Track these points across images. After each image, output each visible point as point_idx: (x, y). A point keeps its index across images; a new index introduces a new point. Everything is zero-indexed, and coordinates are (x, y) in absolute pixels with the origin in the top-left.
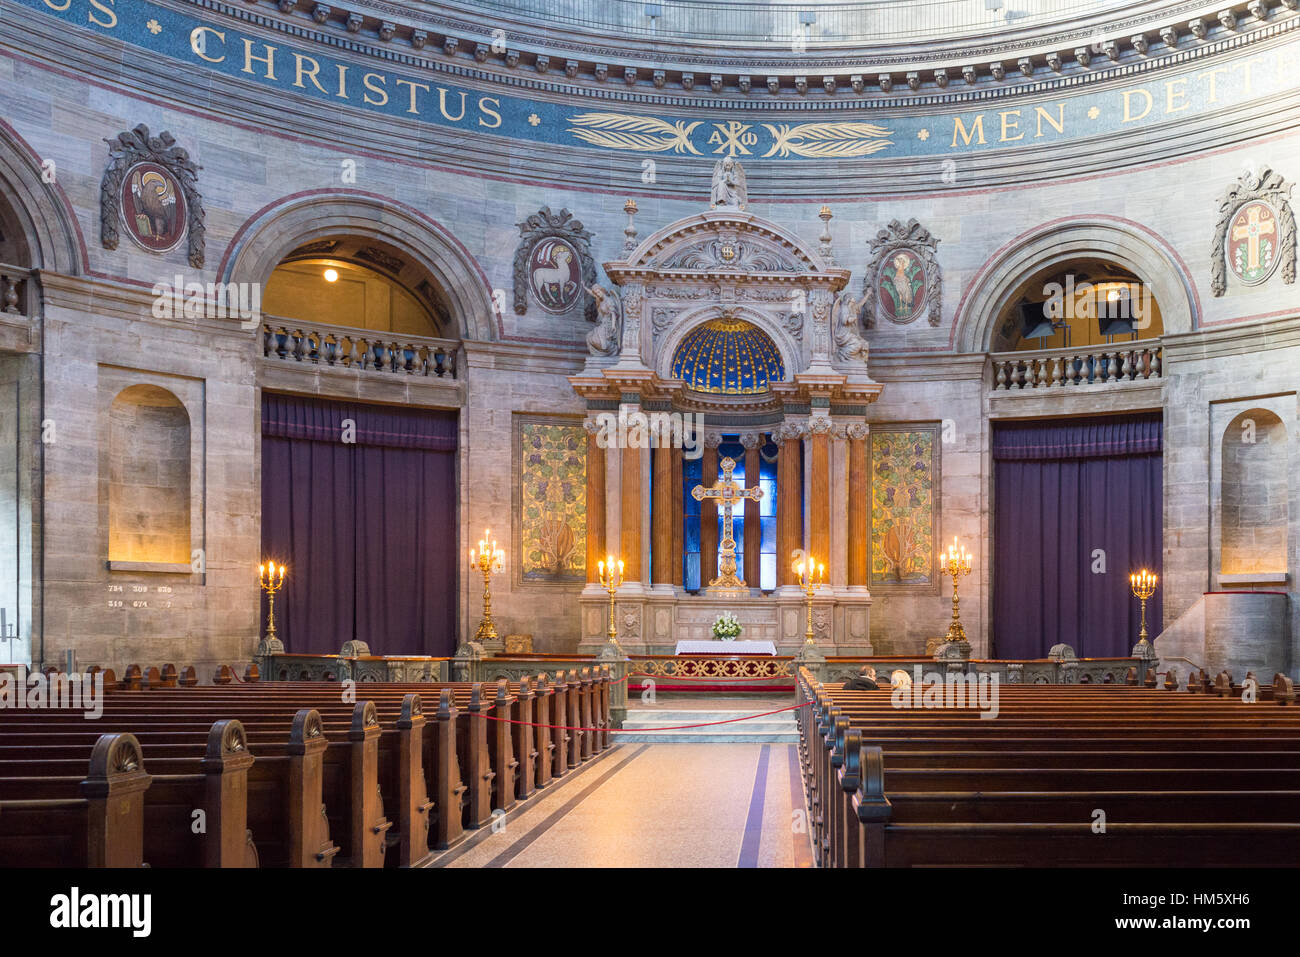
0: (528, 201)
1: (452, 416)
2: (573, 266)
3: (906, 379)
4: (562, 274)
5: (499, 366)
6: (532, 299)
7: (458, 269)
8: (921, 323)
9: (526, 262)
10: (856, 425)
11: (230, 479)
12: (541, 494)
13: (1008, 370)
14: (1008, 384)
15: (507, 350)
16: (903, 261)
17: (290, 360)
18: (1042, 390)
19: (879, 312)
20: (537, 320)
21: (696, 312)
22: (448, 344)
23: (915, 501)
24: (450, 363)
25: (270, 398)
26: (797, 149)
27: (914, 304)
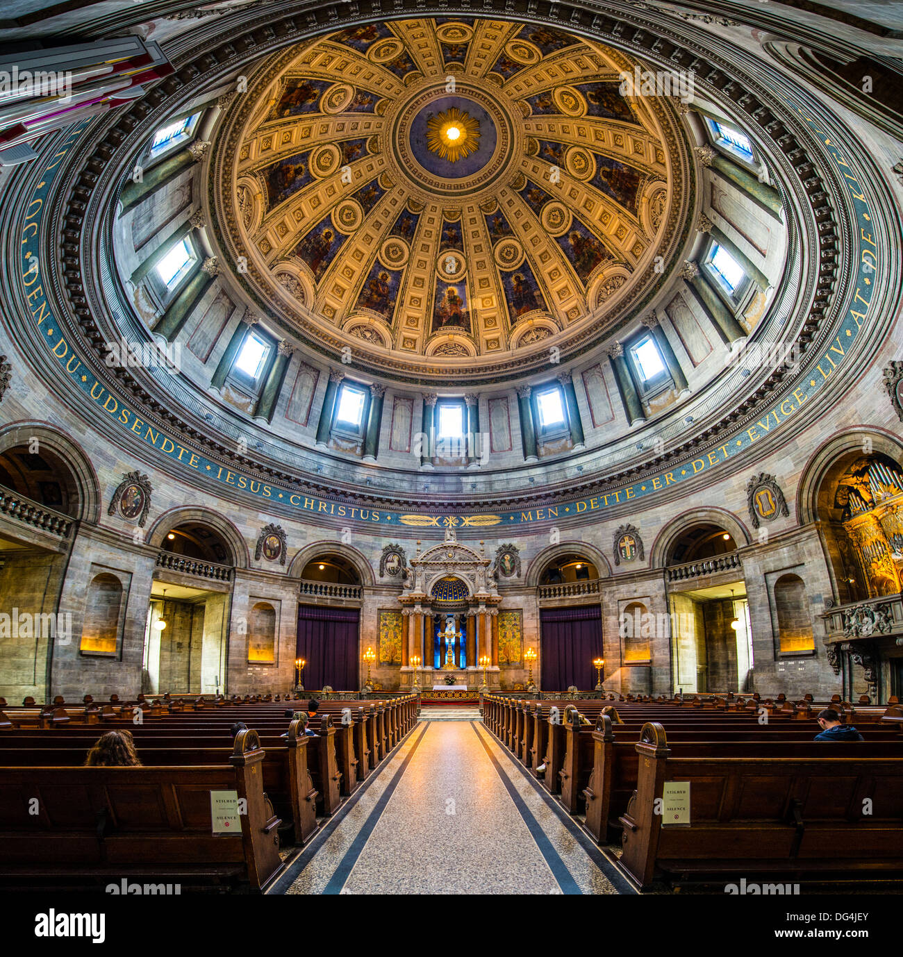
0: (385, 542)
1: (358, 611)
2: (399, 561)
3: (510, 595)
4: (395, 564)
5: (374, 594)
6: (385, 572)
7: (362, 563)
8: (514, 576)
9: (384, 560)
10: (494, 611)
11: (287, 633)
12: (386, 636)
13: (545, 591)
14: (545, 596)
15: (376, 589)
16: (507, 557)
17: (308, 594)
18: (557, 598)
19: (500, 573)
20: (387, 579)
21: (440, 574)
22: (358, 587)
23: (514, 636)
24: (358, 593)
25: (301, 606)
26: (471, 524)
27: (512, 570)
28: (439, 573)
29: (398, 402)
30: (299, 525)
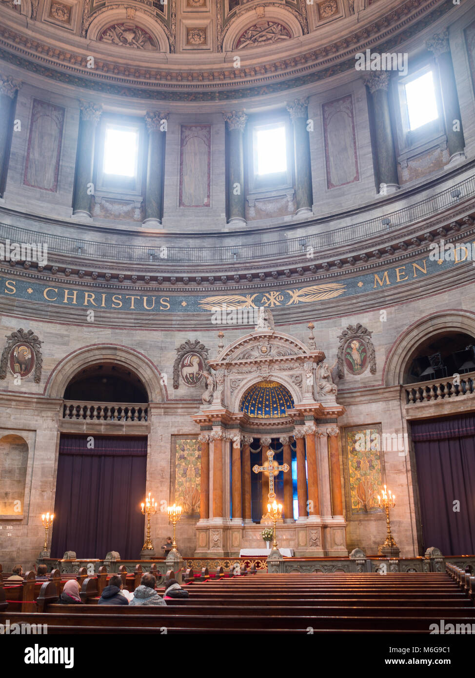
0: (181, 338)
1: (144, 439)
2: (200, 365)
3: (361, 403)
4: (195, 369)
5: (166, 414)
6: (181, 381)
7: (149, 371)
8: (367, 373)
9: (180, 364)
10: (332, 429)
11: (43, 474)
12: (184, 474)
13: (414, 392)
14: (415, 401)
15: (169, 406)
16: (355, 344)
17: (74, 419)
18: (432, 402)
19: (346, 370)
20: (184, 390)
21: (250, 379)
22: (143, 406)
23: (372, 467)
24: (144, 414)
25: (64, 437)
26: (302, 299)
27: (363, 364)
28: (249, 377)
29: (187, 132)
30: (59, 326)
